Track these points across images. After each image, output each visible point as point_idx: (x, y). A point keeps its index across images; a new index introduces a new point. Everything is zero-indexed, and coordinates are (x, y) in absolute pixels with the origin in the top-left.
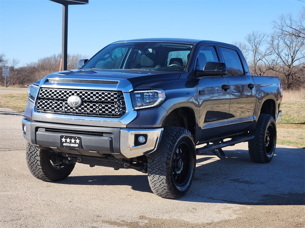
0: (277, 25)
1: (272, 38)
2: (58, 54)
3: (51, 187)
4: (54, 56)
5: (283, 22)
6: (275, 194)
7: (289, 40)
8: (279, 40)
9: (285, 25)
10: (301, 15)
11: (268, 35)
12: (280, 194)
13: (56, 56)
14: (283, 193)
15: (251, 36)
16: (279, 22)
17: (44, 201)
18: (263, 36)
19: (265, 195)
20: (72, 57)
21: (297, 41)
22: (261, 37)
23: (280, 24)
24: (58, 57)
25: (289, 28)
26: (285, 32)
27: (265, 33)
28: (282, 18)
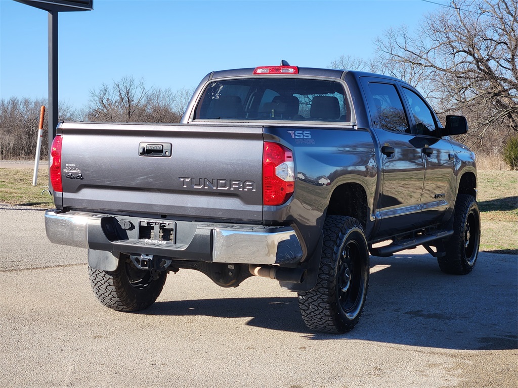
0: (382, 45)
1: (371, 68)
2: (9, 99)
3: (103, 338)
4: (2, 102)
5: (392, 41)
6: (497, 335)
7: (399, 71)
8: (384, 71)
9: (395, 46)
10: (421, 29)
11: (365, 63)
12: (506, 336)
13: (6, 102)
14: (510, 334)
15: (339, 64)
16: (386, 41)
17: (105, 365)
18: (358, 64)
19: (483, 339)
20: (33, 103)
21: (413, 72)
22: (354, 67)
23: (388, 45)
24: (9, 103)
25: (403, 50)
26: (396, 58)
27: (361, 60)
28: (391, 35)
